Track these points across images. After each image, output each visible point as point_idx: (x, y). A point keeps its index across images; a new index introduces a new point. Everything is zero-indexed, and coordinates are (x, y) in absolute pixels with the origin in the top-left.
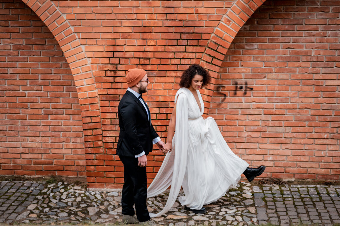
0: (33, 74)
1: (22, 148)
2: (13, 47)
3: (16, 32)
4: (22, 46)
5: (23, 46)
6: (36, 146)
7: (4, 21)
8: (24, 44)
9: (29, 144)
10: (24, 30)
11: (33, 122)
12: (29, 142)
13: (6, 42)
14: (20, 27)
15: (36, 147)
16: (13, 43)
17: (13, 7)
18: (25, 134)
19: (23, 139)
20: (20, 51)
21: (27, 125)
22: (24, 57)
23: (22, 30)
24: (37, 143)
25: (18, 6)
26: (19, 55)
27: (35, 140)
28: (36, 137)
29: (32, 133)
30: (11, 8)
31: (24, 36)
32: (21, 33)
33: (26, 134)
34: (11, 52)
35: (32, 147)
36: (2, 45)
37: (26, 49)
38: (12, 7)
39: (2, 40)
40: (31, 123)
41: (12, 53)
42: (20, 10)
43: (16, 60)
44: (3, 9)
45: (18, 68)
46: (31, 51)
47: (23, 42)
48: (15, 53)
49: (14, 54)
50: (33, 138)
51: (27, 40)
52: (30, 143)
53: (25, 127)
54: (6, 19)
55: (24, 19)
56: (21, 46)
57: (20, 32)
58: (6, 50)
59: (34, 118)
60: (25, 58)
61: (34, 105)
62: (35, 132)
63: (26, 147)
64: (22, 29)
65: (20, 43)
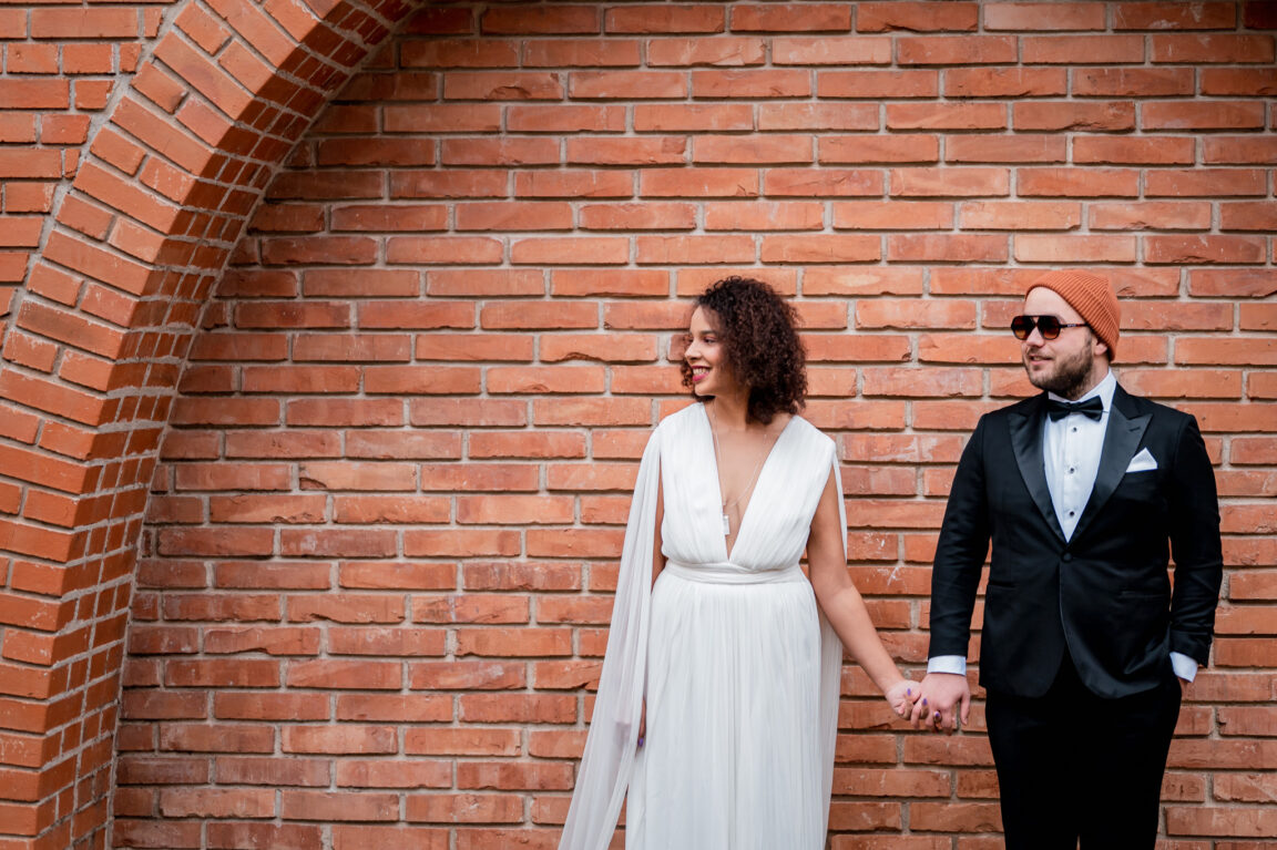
0: (1256, 403)
1: (1171, 841)
2: (1153, 248)
3: (1176, 165)
4: (1204, 242)
5: (1213, 240)
6: (1258, 829)
7: (1107, 101)
8: (1215, 232)
9: (1216, 815)
10: (1222, 149)
11: (1244, 680)
12: (1209, 804)
13: (1115, 217)
14: (1199, 137)
15: (1256, 834)
16: (1154, 225)
17: (1169, 21)
18: (1192, 757)
19: (1178, 785)
20: (1191, 268)
21: (1207, 698)
22: (1209, 306)
23: (1213, 148)
24: (1262, 811)
25: (1197, 18)
26: (1182, 292)
27: (1255, 790)
28: (1261, 775)
29: (1239, 749)
30: (1154, 25)
31: (1223, 188)
32: (1199, 167)
33: (1198, 756)
34: (1137, 273)
35: (1231, 834)
36: (1088, 234)
37: (1226, 260)
38: (1165, 24)
39: (1086, 209)
40: (1230, 686)
41: (1144, 281)
42: (1205, 39)
43: (1163, 321)
44: (1109, 33)
45: (1171, 367)
46: (1257, 272)
47: (1213, 216)
48: (1162, 280)
49: (1156, 284)
50: (1241, 778)
51: (1241, 205)
52: (1221, 811)
53: (1194, 712)
54: (1121, 90)
55: (1226, 92)
56: (1197, 241)
57: (1200, 160)
58: (1107, 262)
59: (1256, 663)
60: (1217, 310)
61: (1256, 583)
62: (1249, 745)
63: (1194, 831)
64: (1208, 145)
65: (1196, 226)
